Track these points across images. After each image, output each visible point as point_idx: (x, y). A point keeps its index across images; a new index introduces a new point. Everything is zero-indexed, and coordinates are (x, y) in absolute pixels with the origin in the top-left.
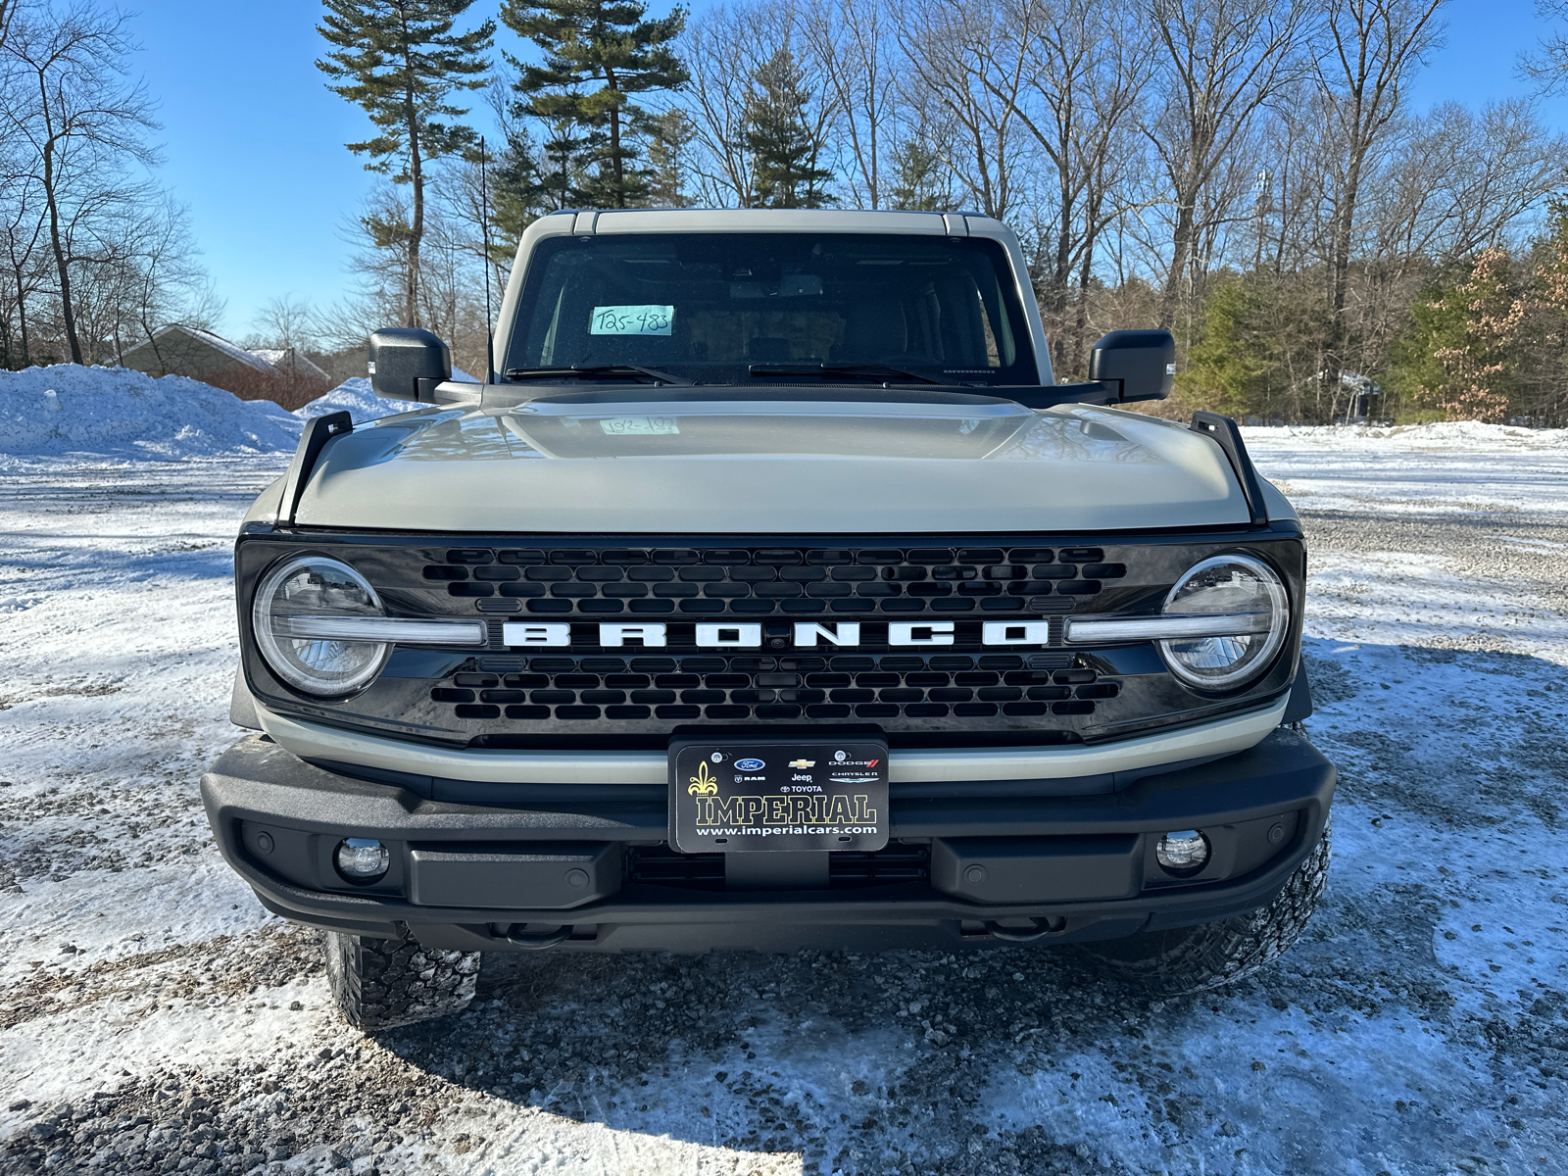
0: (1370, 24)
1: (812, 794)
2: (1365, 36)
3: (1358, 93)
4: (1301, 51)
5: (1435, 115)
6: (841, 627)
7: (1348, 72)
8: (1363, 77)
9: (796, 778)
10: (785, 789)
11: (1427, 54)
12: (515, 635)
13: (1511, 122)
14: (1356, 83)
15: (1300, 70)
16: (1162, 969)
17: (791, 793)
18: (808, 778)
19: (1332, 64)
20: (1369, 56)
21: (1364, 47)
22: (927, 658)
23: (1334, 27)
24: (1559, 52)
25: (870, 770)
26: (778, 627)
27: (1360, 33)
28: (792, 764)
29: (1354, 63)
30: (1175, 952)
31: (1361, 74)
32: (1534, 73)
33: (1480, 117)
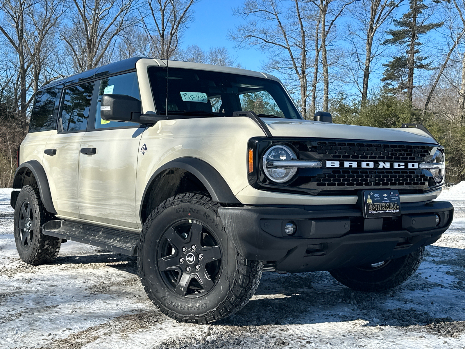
0: (165, 6)
1: (388, 202)
2: (163, 11)
3: (162, 36)
4: (135, 13)
5: (189, 50)
6: (386, 163)
7: (158, 26)
8: (164, 30)
9: (385, 199)
10: (383, 201)
11: (188, 23)
12: (329, 164)
13: (219, 56)
14: (161, 32)
15: (134, 22)
16: (394, 279)
17: (384, 202)
18: (387, 199)
19: (150, 20)
20: (165, 21)
21: (163, 16)
22: (401, 171)
23: (150, 5)
24: (242, 31)
25: (397, 197)
26: (376, 163)
27: (161, 9)
28: (384, 195)
29: (160, 22)
30: (398, 272)
31: (163, 28)
32: (235, 38)
33: (208, 54)
